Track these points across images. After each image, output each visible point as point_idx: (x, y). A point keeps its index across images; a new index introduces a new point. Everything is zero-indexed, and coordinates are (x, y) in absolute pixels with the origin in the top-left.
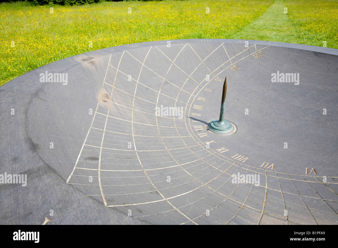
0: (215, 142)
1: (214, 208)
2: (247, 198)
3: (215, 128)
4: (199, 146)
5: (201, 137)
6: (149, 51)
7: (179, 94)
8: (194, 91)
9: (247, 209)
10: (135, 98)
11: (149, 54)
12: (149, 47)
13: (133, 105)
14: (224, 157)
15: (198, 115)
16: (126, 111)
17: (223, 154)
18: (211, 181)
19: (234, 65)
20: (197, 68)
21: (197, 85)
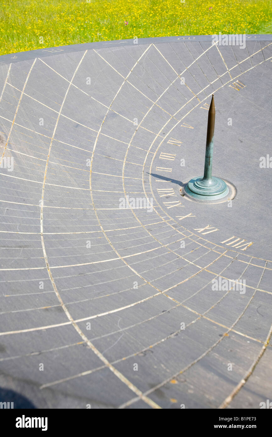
0: (195, 216)
1: (168, 338)
2: (239, 317)
3: (196, 192)
4: (165, 223)
5: (168, 208)
6: (82, 59)
7: (135, 134)
8: (163, 128)
9: (235, 339)
10: (53, 142)
11: (82, 64)
12: (82, 52)
13: (48, 154)
14: (208, 242)
15: (166, 170)
16: (35, 164)
17: (207, 236)
18: (175, 286)
19: (235, 80)
20: (168, 88)
21: (169, 117)
